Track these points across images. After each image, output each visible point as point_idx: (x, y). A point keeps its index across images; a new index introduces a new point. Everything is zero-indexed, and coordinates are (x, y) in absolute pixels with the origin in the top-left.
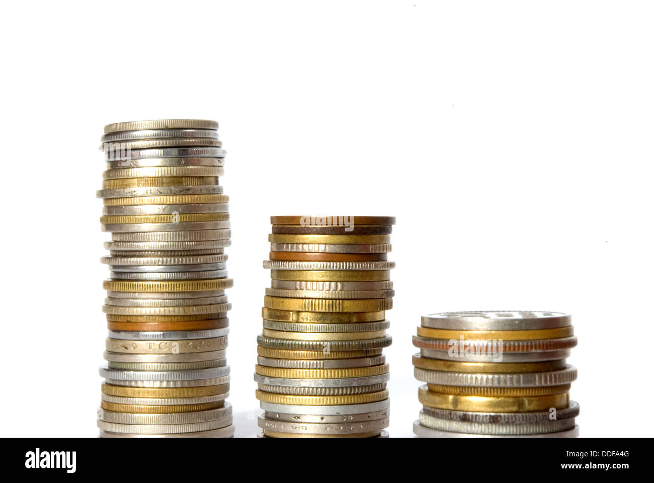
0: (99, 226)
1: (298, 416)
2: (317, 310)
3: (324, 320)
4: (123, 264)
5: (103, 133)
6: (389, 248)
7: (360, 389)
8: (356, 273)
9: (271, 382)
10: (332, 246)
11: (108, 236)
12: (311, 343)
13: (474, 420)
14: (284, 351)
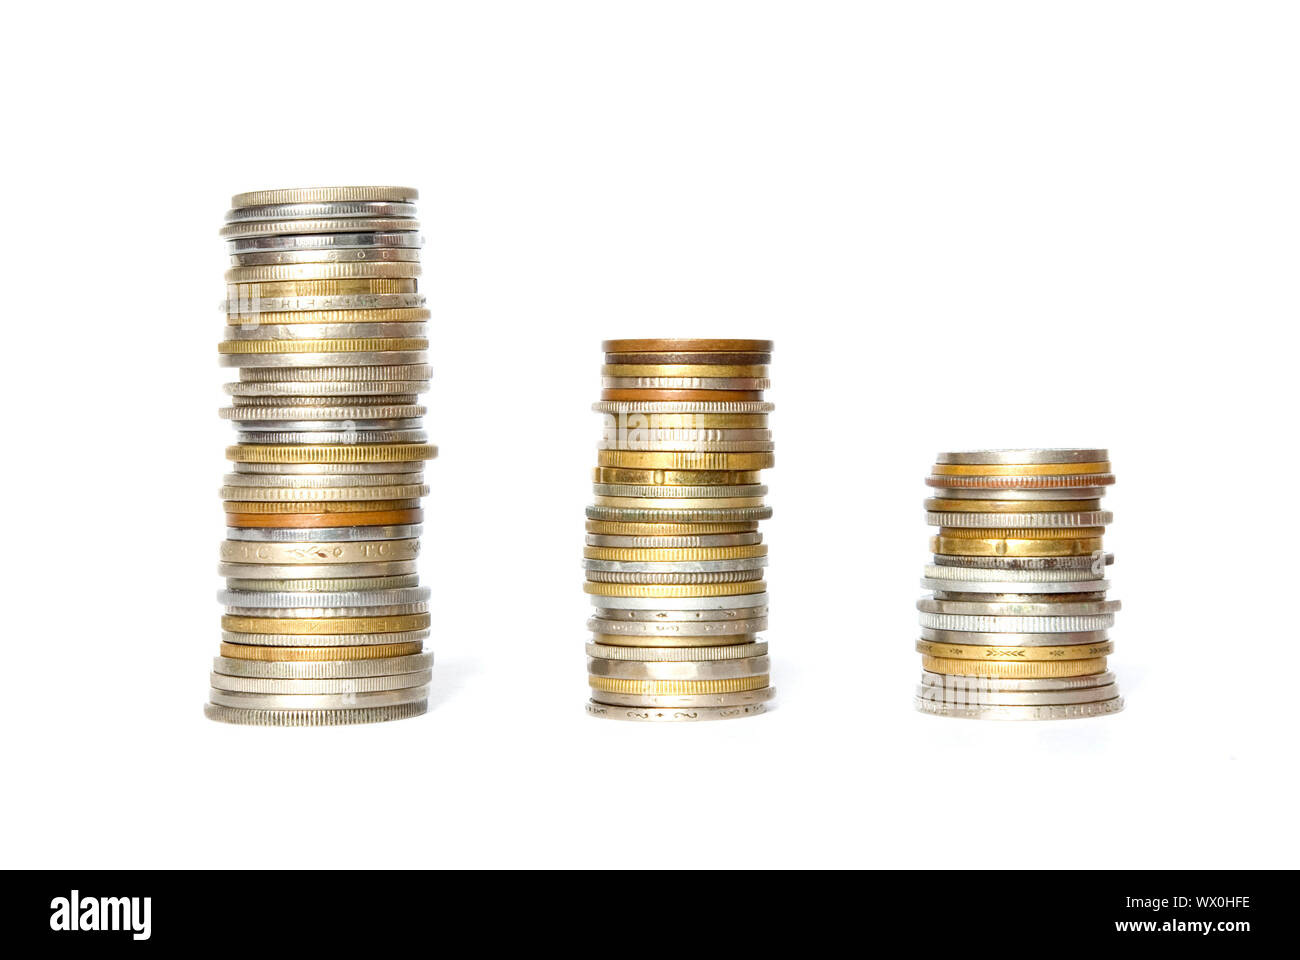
0: (216, 356)
1: (664, 613)
2: (694, 468)
3: (700, 481)
4: (269, 418)
5: (229, 207)
6: (766, 384)
7: (731, 575)
8: (739, 417)
9: (624, 568)
10: (709, 380)
11: (234, 374)
12: (685, 512)
13: (1026, 566)
14: (644, 525)
